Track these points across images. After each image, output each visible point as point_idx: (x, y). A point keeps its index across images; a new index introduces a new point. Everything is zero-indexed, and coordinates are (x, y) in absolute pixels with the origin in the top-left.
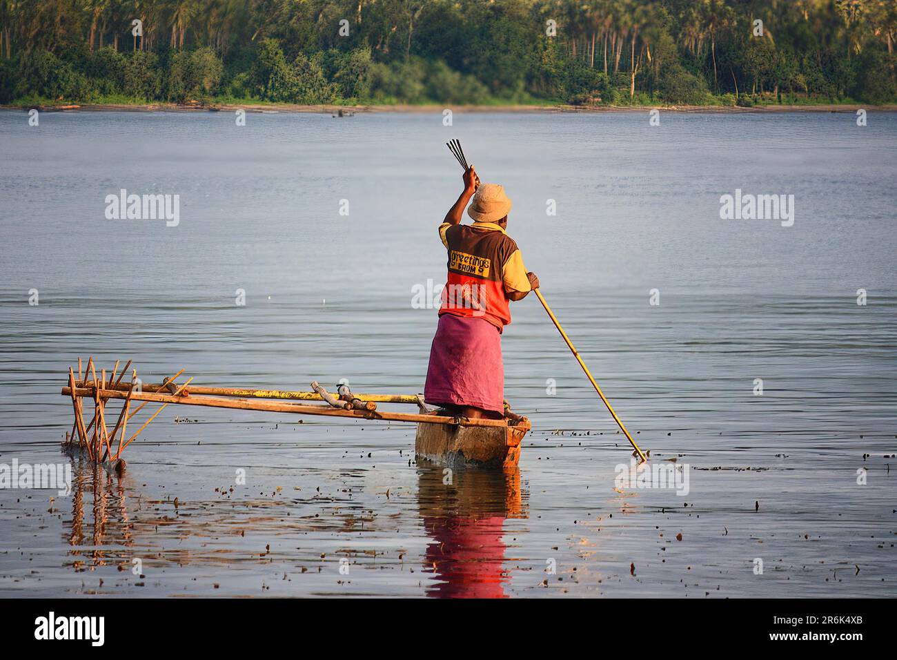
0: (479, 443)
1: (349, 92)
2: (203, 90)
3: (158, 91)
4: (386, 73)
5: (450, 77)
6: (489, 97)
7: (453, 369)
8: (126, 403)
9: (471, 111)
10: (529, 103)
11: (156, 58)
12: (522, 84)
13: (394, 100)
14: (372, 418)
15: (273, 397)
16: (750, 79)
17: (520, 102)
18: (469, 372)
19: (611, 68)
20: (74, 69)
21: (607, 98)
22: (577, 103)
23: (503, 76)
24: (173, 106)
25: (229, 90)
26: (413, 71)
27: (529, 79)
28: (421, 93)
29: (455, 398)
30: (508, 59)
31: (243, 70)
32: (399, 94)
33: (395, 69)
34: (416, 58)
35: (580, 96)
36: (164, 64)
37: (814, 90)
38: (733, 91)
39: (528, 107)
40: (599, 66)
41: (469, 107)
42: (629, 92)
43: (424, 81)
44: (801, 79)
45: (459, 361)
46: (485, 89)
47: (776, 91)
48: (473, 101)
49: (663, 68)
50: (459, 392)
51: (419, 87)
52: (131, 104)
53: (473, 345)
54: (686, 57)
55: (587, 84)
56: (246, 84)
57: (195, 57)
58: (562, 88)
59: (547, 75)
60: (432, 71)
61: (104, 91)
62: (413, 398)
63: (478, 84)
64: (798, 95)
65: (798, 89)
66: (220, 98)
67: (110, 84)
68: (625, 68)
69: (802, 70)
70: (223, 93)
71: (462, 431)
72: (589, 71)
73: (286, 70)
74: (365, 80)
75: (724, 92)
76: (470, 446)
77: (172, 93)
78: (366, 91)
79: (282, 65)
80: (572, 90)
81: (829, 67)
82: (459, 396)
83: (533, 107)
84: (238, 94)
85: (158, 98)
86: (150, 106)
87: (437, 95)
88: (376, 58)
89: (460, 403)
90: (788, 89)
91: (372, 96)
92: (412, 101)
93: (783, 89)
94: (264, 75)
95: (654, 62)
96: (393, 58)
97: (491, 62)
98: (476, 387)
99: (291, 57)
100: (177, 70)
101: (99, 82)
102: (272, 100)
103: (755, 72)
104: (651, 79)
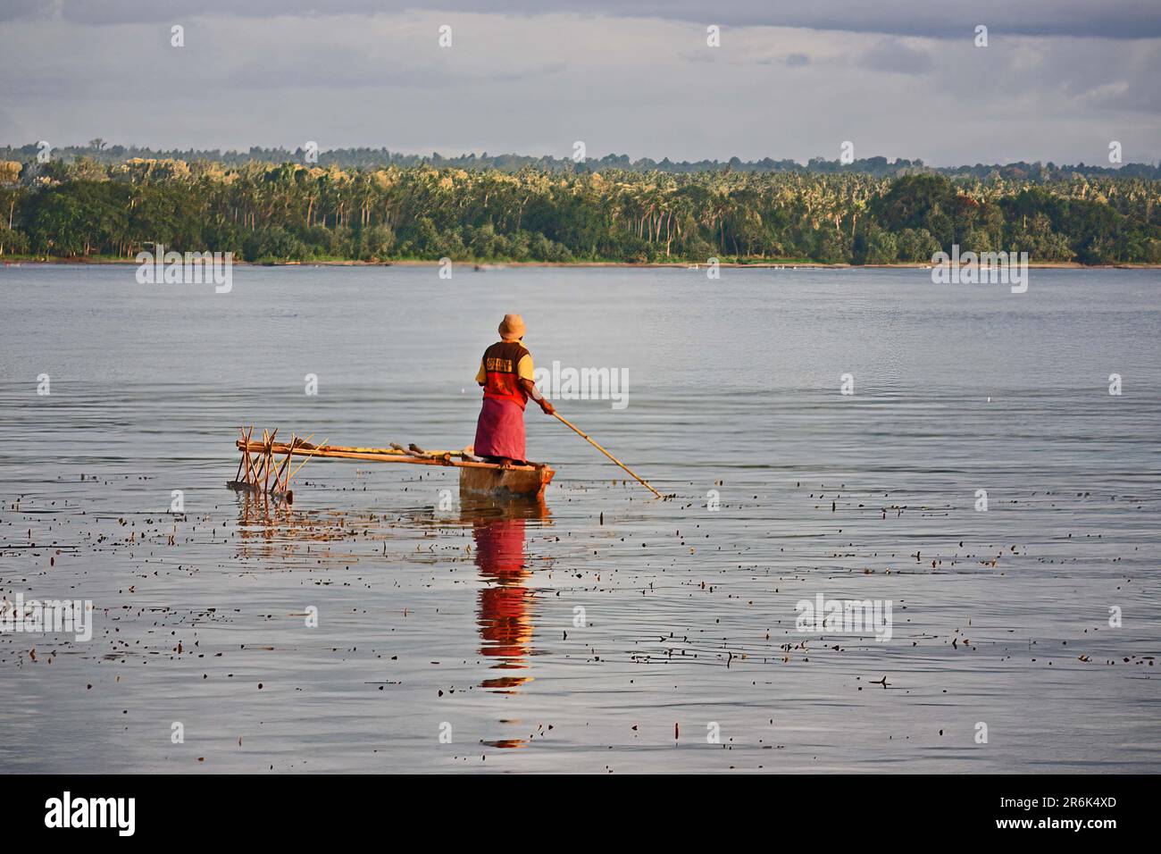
0: (520, 481)
1: (479, 254)
2: (382, 253)
3: (352, 252)
4: (504, 240)
5: (548, 244)
6: (573, 258)
7: (492, 432)
8: (289, 457)
9: (561, 266)
10: (600, 260)
11: (351, 231)
12: (594, 248)
13: (509, 259)
14: (448, 465)
15: (369, 453)
16: (746, 246)
17: (594, 260)
18: (503, 434)
19: (654, 239)
20: (296, 238)
21: (651, 258)
22: (631, 261)
23: (582, 243)
24: (363, 263)
25: (399, 251)
26: (522, 240)
27: (599, 246)
28: (528, 254)
29: (493, 452)
30: (586, 231)
31: (408, 239)
32: (513, 255)
33: (510, 238)
34: (524, 231)
35: (633, 257)
36: (356, 235)
37: (789, 254)
38: (735, 254)
39: (599, 264)
40: (646, 237)
41: (558, 263)
42: (666, 254)
43: (529, 246)
44: (780, 247)
45: (495, 427)
46: (570, 252)
47: (763, 254)
48: (561, 260)
49: (688, 239)
50: (496, 448)
51: (526, 250)
52: (334, 262)
53: (505, 417)
54: (704, 231)
55: (639, 248)
56: (410, 248)
57: (377, 229)
58: (621, 251)
59: (611, 243)
60: (535, 239)
61: (316, 252)
62: (458, 453)
63: (566, 249)
64: (779, 257)
65: (778, 253)
66: (394, 257)
67: (320, 248)
68: (663, 238)
69: (780, 241)
70: (395, 254)
71: (506, 473)
72: (639, 240)
73: (437, 238)
74: (490, 246)
75: (729, 254)
76: (514, 483)
77: (362, 253)
78: (490, 252)
79: (436, 234)
80: (627, 252)
81: (798, 237)
82: (496, 451)
83: (602, 264)
84: (405, 255)
85: (352, 257)
86: (347, 263)
87: (538, 255)
88: (498, 231)
89: (497, 455)
90: (772, 253)
91: (494, 256)
92: (521, 259)
93: (767, 253)
94: (423, 242)
95: (682, 235)
96: (508, 231)
97: (574, 234)
98: (507, 445)
99: (440, 231)
100: (365, 239)
101: (313, 247)
102: (428, 259)
103: (750, 242)
104: (680, 246)
